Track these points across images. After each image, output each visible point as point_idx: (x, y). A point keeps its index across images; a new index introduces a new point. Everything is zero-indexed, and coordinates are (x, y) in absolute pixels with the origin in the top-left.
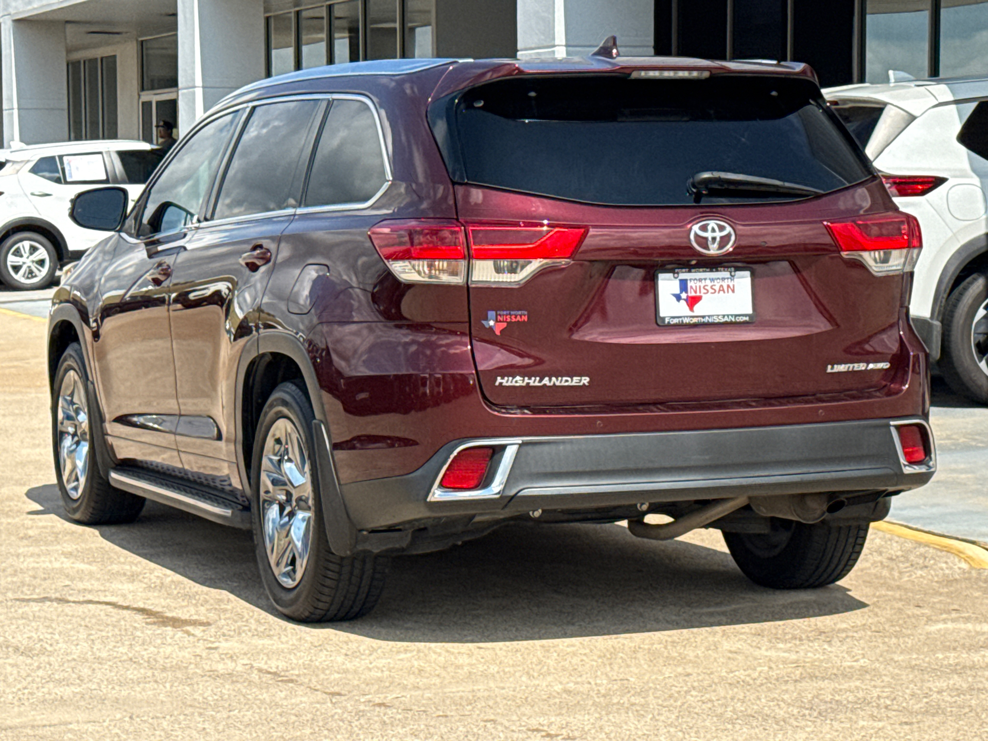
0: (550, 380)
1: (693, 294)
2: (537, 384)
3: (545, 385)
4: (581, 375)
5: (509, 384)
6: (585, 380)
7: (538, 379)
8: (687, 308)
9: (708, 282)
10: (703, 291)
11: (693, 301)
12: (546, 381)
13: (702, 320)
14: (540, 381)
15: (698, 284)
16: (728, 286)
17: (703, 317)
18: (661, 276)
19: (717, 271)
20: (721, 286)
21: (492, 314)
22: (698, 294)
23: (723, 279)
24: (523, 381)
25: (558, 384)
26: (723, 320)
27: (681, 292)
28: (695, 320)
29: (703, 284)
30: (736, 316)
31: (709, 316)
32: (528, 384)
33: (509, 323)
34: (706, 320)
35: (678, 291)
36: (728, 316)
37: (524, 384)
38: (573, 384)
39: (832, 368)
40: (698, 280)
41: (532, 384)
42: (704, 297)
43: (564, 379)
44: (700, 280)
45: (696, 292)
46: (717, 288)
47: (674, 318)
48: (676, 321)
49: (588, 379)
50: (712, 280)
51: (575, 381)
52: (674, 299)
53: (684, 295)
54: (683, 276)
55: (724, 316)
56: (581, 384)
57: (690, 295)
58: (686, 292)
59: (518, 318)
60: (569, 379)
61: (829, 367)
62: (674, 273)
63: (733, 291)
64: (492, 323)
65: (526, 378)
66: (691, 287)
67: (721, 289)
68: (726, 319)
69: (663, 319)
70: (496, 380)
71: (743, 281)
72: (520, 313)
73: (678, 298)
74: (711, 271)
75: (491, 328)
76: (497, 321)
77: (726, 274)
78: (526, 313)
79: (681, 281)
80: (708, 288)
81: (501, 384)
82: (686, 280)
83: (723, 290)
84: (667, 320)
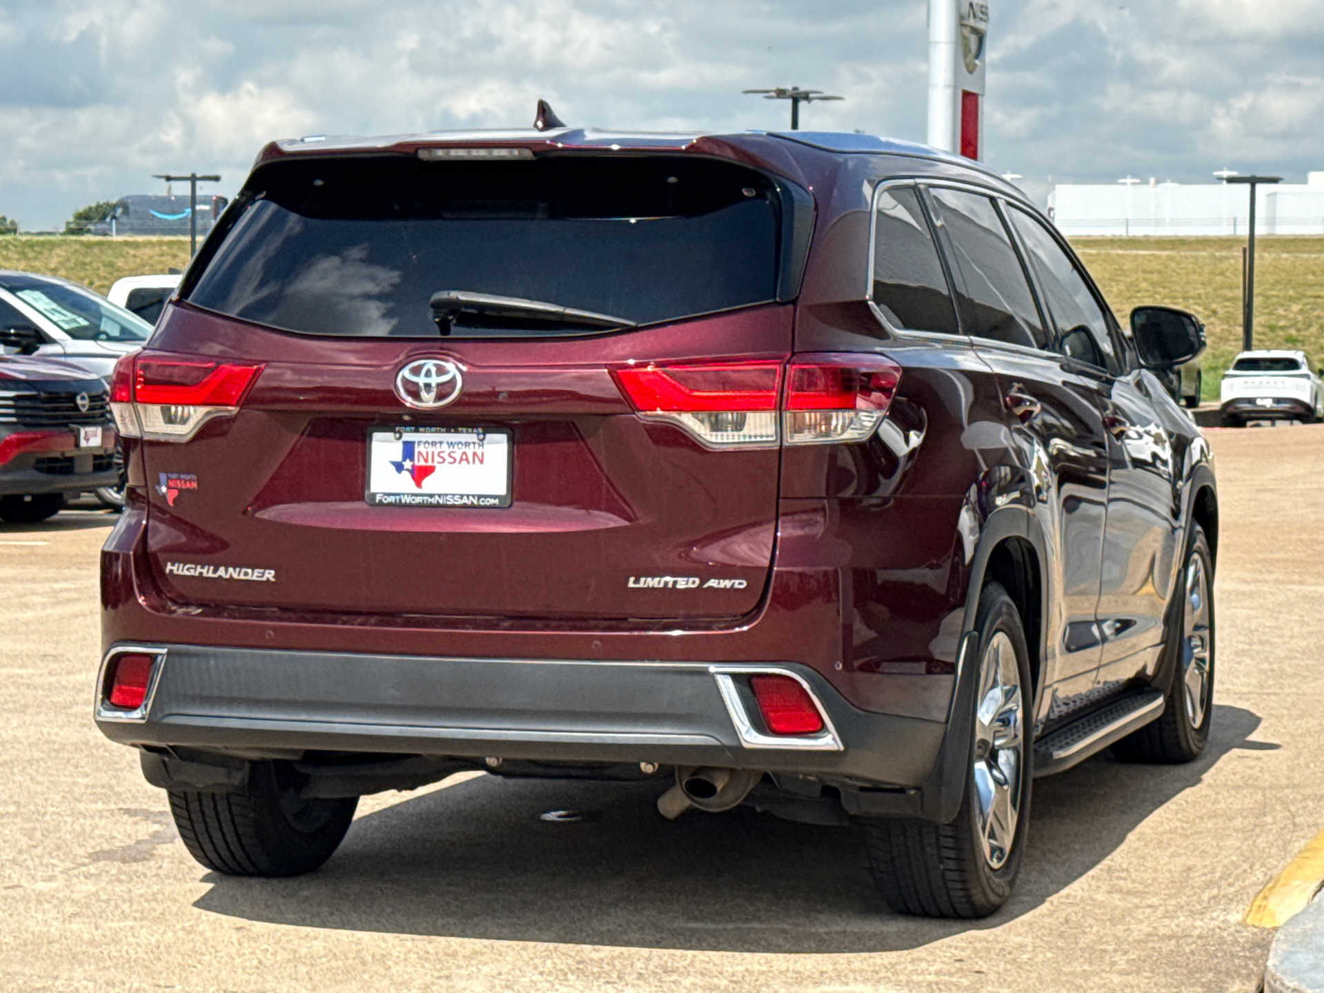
0: (226, 571)
1: (422, 463)
2: (211, 575)
3: (220, 577)
4: (266, 567)
5: (180, 572)
6: (270, 575)
7: (212, 568)
8: (413, 483)
9: (445, 446)
10: (437, 459)
11: (420, 474)
12: (221, 572)
13: (430, 500)
14: (215, 571)
15: (431, 449)
16: (475, 454)
17: (432, 496)
18: (377, 436)
19: (457, 432)
20: (464, 453)
21: (163, 477)
22: (430, 463)
23: (467, 444)
24: (195, 569)
25: (235, 576)
26: (460, 502)
27: (404, 459)
28: (418, 500)
29: (437, 449)
30: (480, 497)
31: (439, 495)
32: (201, 573)
33: (180, 491)
34: (434, 501)
35: (399, 458)
36: (468, 496)
37: (197, 574)
38: (254, 578)
39: (637, 581)
40: (429, 443)
41: (205, 575)
42: (438, 468)
43: (244, 570)
44: (434, 443)
45: (426, 461)
46: (457, 456)
47: (389, 495)
48: (391, 499)
49: (273, 572)
50: (451, 444)
51: (254, 575)
52: (393, 468)
53: (408, 464)
54: (409, 436)
55: (462, 496)
56: (264, 579)
57: (417, 464)
58: (412, 459)
59: (188, 485)
60: (250, 571)
61: (632, 579)
62: (395, 432)
63: (481, 461)
64: (164, 489)
65: (199, 567)
66: (420, 453)
67: (464, 458)
68: (465, 500)
69: (374, 495)
70: (166, 566)
71: (497, 448)
72: (189, 477)
73: (399, 467)
74: (448, 431)
75: (164, 496)
76: (169, 488)
77: (472, 437)
78: (195, 477)
79: (405, 443)
80: (445, 455)
81: (171, 571)
82: (412, 443)
83: (467, 460)
84: (378, 498)
